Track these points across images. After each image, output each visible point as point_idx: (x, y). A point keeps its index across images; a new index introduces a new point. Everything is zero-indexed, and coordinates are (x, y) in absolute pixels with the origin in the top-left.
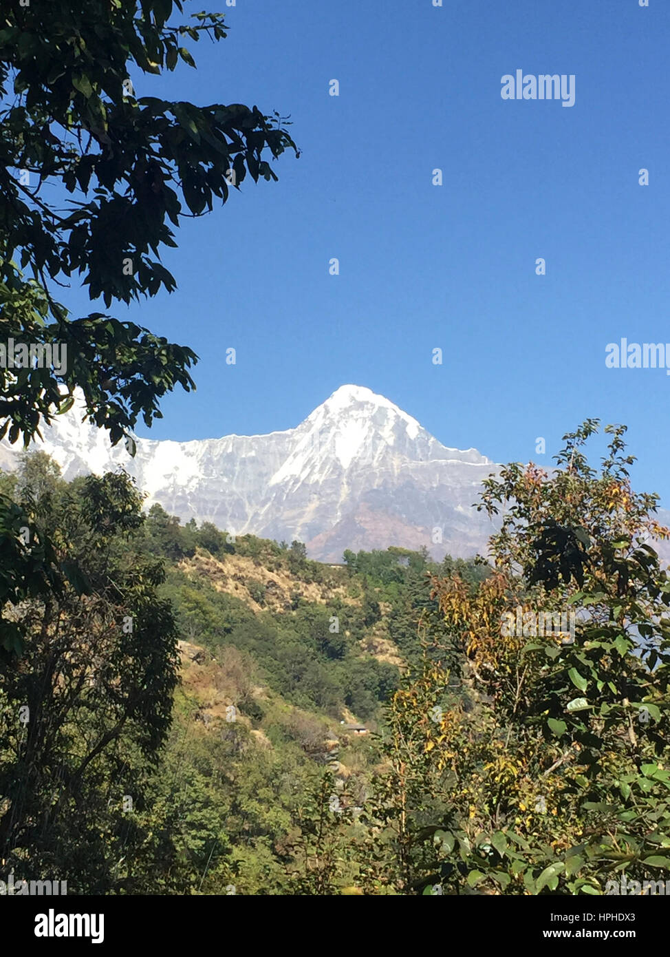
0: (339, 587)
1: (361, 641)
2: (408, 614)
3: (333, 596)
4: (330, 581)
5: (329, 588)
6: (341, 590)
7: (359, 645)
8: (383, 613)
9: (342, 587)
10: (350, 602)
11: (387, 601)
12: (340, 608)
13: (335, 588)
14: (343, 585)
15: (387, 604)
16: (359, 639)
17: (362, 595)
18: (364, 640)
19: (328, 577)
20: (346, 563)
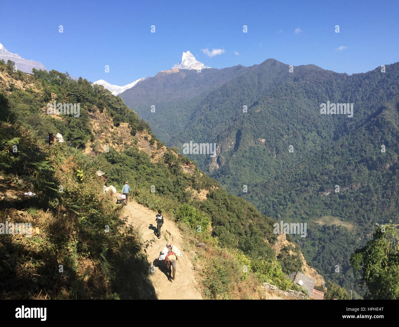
0: (31, 83)
1: (42, 108)
2: (65, 99)
3: (29, 87)
4: (27, 80)
5: (27, 84)
6: (32, 85)
7: (42, 110)
8: (52, 97)
9: (32, 84)
10: (36, 91)
11: (54, 92)
12: (32, 93)
13: (29, 83)
14: (33, 83)
15: (54, 93)
16: (41, 107)
17: (42, 88)
18: (44, 108)
19: (26, 78)
20: (33, 74)
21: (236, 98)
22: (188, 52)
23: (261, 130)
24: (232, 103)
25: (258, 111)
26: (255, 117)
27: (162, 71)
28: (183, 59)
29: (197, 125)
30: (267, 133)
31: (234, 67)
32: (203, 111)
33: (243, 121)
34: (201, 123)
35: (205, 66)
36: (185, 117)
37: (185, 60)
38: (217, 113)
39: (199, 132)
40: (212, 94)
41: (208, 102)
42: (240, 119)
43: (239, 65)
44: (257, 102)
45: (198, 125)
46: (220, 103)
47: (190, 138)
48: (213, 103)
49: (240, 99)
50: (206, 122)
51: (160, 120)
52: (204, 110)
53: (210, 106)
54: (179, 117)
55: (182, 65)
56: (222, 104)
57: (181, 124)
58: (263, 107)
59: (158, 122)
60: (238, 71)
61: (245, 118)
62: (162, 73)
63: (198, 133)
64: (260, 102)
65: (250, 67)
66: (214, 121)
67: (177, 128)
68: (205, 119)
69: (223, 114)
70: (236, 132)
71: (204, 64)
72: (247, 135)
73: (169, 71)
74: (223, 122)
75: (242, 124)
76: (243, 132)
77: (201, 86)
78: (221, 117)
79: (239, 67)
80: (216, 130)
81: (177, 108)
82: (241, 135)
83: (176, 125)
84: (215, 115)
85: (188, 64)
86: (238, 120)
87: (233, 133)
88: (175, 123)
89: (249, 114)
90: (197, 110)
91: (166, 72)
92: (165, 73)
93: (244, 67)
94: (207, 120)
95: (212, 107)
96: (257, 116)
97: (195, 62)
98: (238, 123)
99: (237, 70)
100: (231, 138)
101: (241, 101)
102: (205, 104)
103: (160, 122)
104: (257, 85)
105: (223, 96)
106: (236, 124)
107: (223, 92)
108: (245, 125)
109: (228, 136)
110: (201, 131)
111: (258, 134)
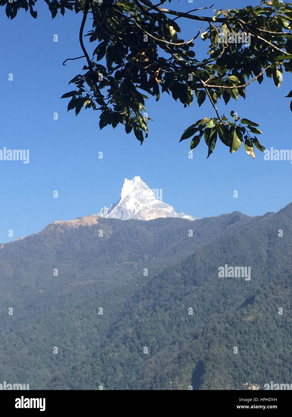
21: (213, 288)
22: (137, 179)
23: (251, 362)
24: (204, 300)
25: (250, 318)
26: (241, 333)
27: (56, 222)
28: (123, 195)
29: (115, 349)
30: (264, 371)
31: (223, 216)
32: (137, 317)
33: (212, 341)
34: (124, 343)
35: (177, 212)
36: (95, 330)
37: (128, 197)
38: (164, 321)
39: (119, 367)
40: (161, 276)
41: (151, 296)
42: (205, 336)
43: (236, 212)
44: (253, 298)
45: (117, 350)
46: (176, 298)
47: (95, 381)
48: (161, 298)
49: (223, 289)
50: (137, 341)
51: (33, 337)
52: (140, 315)
53: (154, 306)
54: (80, 329)
55: (119, 208)
56: (180, 300)
57: (83, 347)
58: (264, 309)
59: (27, 341)
60: (232, 225)
61: (217, 335)
62: (56, 226)
63: (115, 370)
64: (258, 298)
65: (258, 218)
66: (156, 341)
67: (72, 357)
68: (135, 336)
69: (178, 326)
70: (194, 365)
71: (173, 207)
72: (218, 374)
73: (74, 222)
74: (174, 343)
75: (209, 348)
76: (209, 366)
77: (146, 257)
78: (174, 332)
79: (235, 217)
80: (156, 362)
81: (78, 307)
82: (204, 372)
83: (71, 349)
84: (161, 326)
85: (134, 207)
86: (200, 338)
87: (186, 368)
88: (69, 343)
89: (227, 325)
90: (124, 315)
91: (66, 224)
92: (63, 227)
93: (245, 216)
94: (139, 338)
95: (157, 308)
96: (247, 329)
97: (152, 203)
98: (200, 345)
99: (230, 224)
100: (181, 379)
101: (224, 295)
102: (142, 299)
103: (31, 340)
104: (265, 259)
105: (185, 283)
106: (195, 346)
107: (186, 273)
108: (215, 350)
109: (173, 376)
110: (122, 365)
111: (243, 373)
